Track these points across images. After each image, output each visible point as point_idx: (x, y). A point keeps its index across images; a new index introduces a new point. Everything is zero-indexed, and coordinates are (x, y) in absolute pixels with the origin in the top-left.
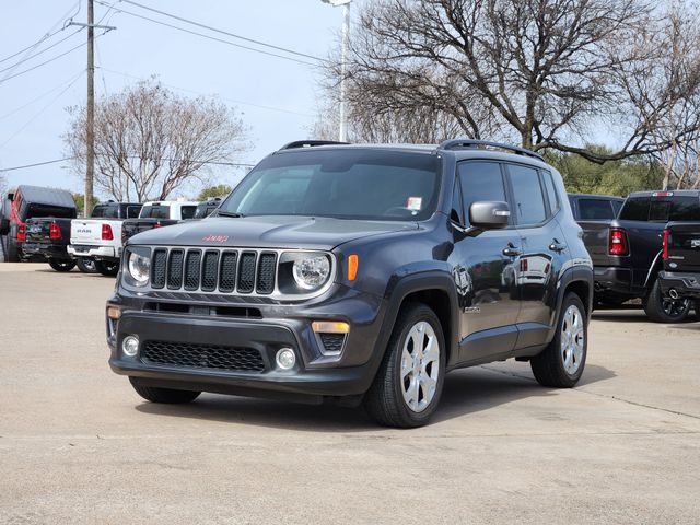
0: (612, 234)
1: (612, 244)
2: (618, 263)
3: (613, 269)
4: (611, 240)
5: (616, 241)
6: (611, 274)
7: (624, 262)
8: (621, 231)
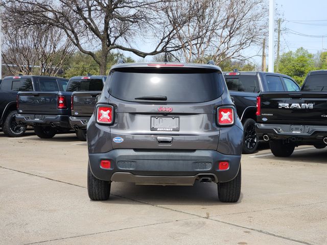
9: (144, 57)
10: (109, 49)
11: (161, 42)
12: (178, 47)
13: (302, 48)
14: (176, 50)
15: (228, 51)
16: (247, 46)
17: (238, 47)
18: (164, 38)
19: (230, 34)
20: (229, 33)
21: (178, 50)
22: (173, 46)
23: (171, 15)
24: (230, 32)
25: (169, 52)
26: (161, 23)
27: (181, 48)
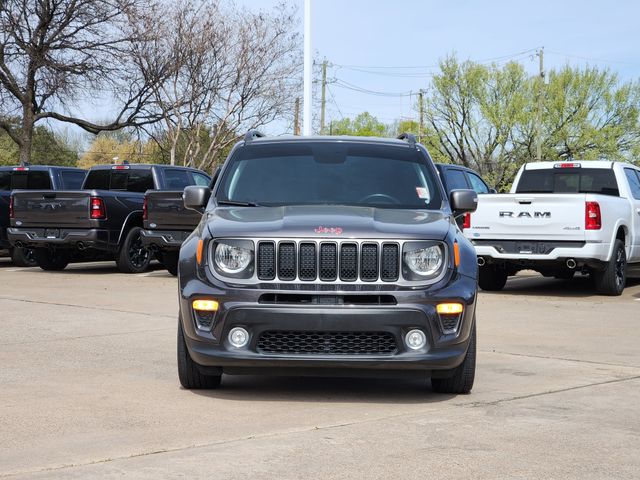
0: (92, 201)
1: (92, 210)
2: (97, 226)
3: (94, 230)
4: (92, 206)
5: (96, 207)
6: (93, 234)
7: (102, 225)
8: (100, 199)
9: (96, 133)
10: (35, 118)
11: (126, 108)
12: (154, 116)
13: (366, 114)
14: (151, 122)
15: (239, 127)
16: (269, 119)
17: (256, 119)
18: (130, 101)
19: (243, 98)
20: (240, 99)
21: (153, 122)
22: (148, 115)
23: (146, 65)
24: (242, 96)
25: (140, 125)
26: (127, 78)
27: (159, 119)
